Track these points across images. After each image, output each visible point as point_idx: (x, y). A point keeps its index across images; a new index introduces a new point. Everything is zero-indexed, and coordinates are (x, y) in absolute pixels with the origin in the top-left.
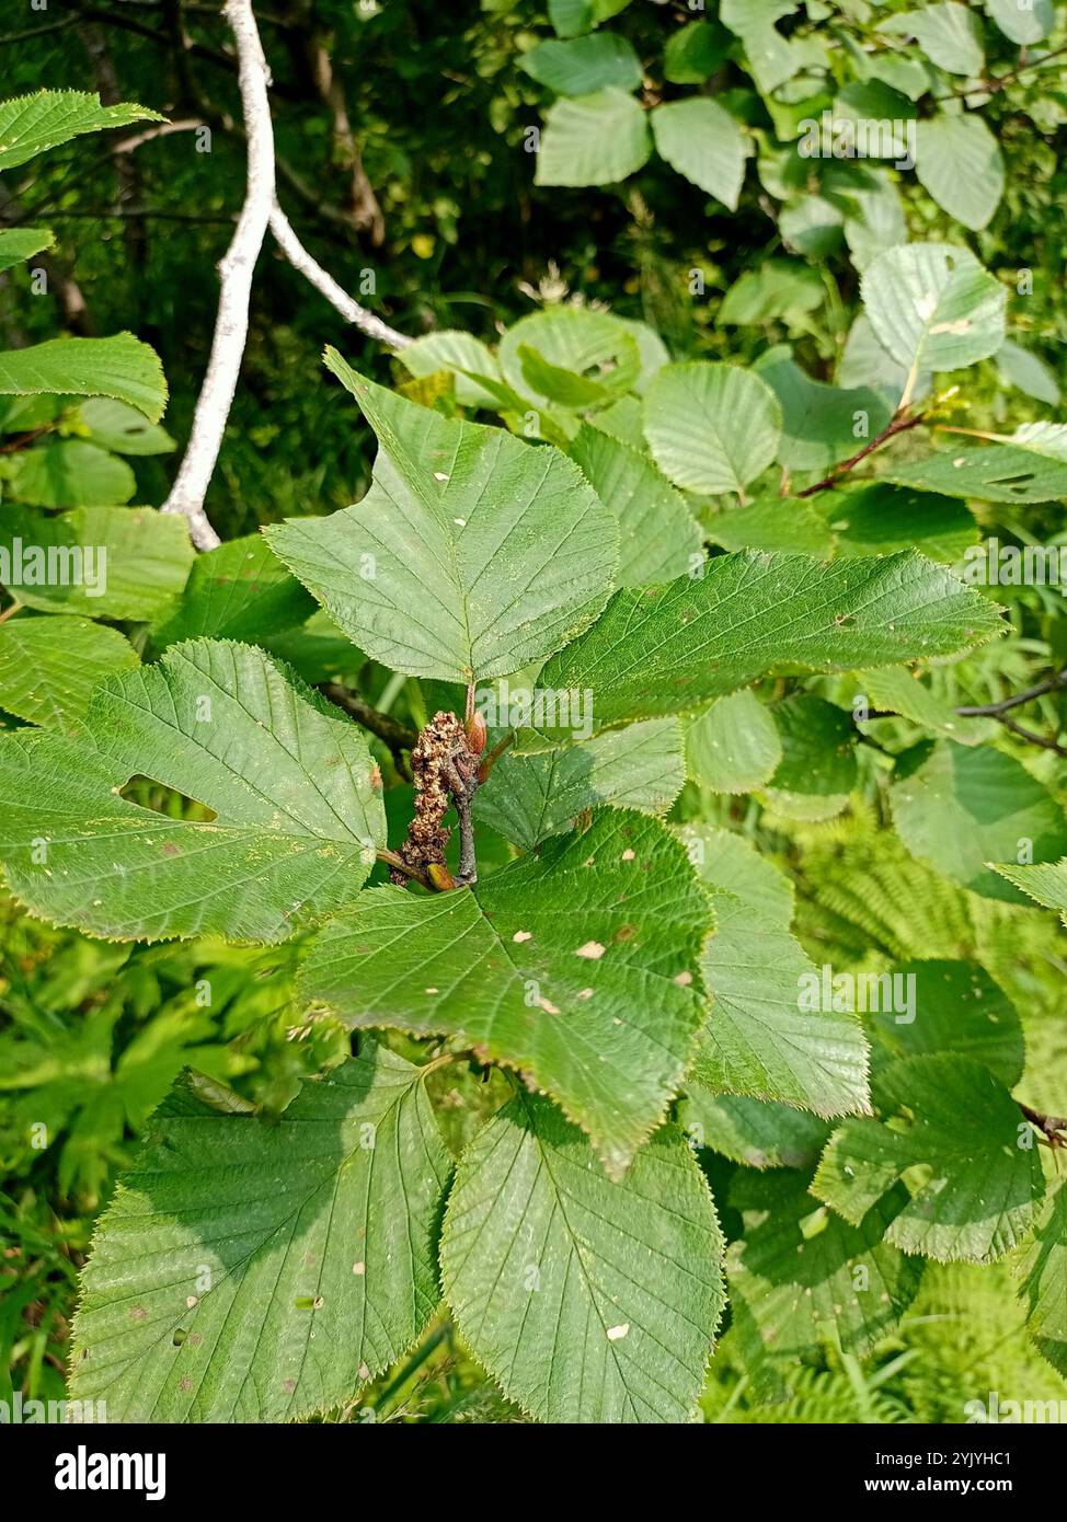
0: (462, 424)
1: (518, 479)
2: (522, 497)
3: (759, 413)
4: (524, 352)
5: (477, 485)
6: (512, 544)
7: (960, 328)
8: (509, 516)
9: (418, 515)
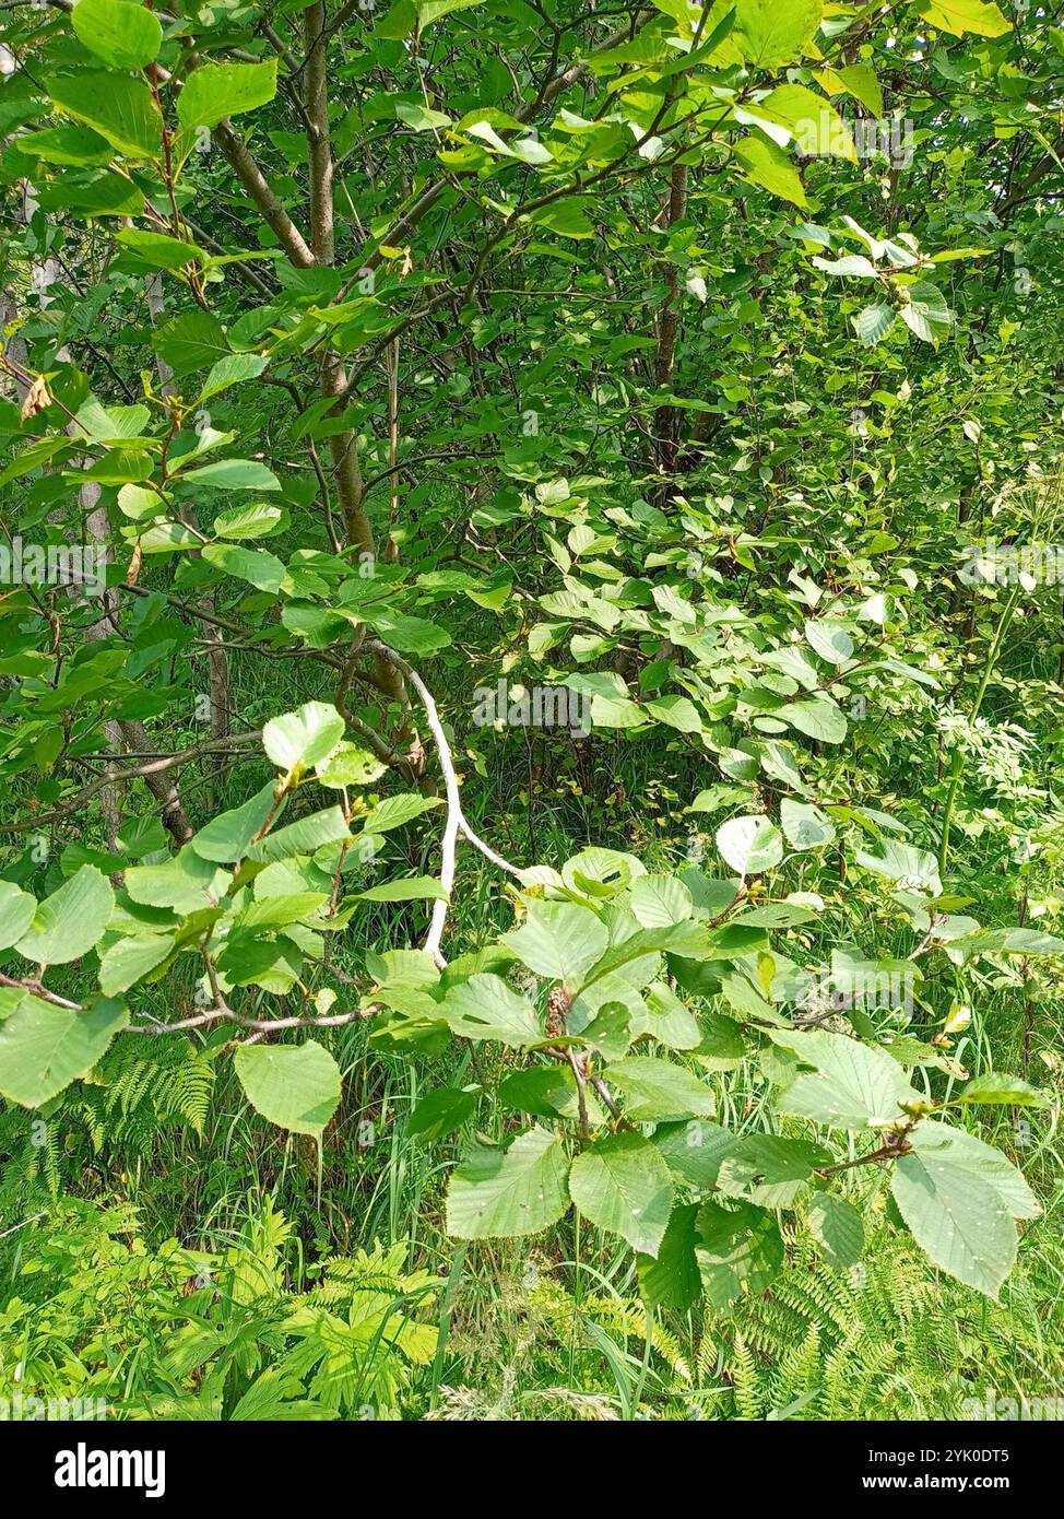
0: (552, 904)
1: (572, 917)
2: (574, 923)
3: (682, 896)
4: (576, 873)
5: (559, 921)
6: (573, 937)
7: (763, 853)
8: (571, 930)
9: (542, 930)
